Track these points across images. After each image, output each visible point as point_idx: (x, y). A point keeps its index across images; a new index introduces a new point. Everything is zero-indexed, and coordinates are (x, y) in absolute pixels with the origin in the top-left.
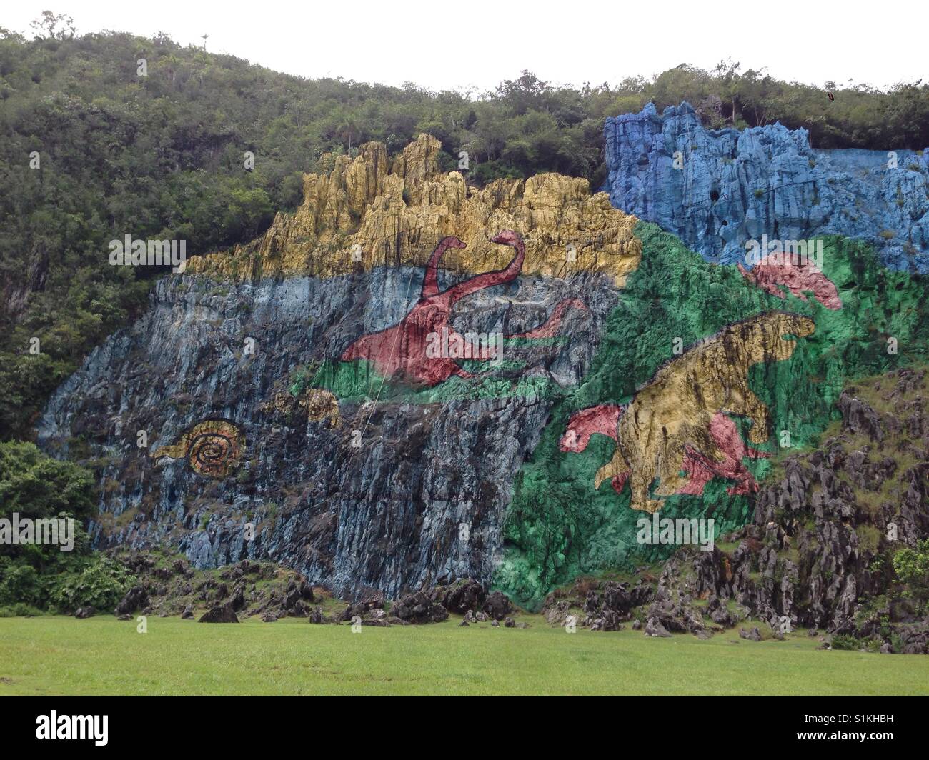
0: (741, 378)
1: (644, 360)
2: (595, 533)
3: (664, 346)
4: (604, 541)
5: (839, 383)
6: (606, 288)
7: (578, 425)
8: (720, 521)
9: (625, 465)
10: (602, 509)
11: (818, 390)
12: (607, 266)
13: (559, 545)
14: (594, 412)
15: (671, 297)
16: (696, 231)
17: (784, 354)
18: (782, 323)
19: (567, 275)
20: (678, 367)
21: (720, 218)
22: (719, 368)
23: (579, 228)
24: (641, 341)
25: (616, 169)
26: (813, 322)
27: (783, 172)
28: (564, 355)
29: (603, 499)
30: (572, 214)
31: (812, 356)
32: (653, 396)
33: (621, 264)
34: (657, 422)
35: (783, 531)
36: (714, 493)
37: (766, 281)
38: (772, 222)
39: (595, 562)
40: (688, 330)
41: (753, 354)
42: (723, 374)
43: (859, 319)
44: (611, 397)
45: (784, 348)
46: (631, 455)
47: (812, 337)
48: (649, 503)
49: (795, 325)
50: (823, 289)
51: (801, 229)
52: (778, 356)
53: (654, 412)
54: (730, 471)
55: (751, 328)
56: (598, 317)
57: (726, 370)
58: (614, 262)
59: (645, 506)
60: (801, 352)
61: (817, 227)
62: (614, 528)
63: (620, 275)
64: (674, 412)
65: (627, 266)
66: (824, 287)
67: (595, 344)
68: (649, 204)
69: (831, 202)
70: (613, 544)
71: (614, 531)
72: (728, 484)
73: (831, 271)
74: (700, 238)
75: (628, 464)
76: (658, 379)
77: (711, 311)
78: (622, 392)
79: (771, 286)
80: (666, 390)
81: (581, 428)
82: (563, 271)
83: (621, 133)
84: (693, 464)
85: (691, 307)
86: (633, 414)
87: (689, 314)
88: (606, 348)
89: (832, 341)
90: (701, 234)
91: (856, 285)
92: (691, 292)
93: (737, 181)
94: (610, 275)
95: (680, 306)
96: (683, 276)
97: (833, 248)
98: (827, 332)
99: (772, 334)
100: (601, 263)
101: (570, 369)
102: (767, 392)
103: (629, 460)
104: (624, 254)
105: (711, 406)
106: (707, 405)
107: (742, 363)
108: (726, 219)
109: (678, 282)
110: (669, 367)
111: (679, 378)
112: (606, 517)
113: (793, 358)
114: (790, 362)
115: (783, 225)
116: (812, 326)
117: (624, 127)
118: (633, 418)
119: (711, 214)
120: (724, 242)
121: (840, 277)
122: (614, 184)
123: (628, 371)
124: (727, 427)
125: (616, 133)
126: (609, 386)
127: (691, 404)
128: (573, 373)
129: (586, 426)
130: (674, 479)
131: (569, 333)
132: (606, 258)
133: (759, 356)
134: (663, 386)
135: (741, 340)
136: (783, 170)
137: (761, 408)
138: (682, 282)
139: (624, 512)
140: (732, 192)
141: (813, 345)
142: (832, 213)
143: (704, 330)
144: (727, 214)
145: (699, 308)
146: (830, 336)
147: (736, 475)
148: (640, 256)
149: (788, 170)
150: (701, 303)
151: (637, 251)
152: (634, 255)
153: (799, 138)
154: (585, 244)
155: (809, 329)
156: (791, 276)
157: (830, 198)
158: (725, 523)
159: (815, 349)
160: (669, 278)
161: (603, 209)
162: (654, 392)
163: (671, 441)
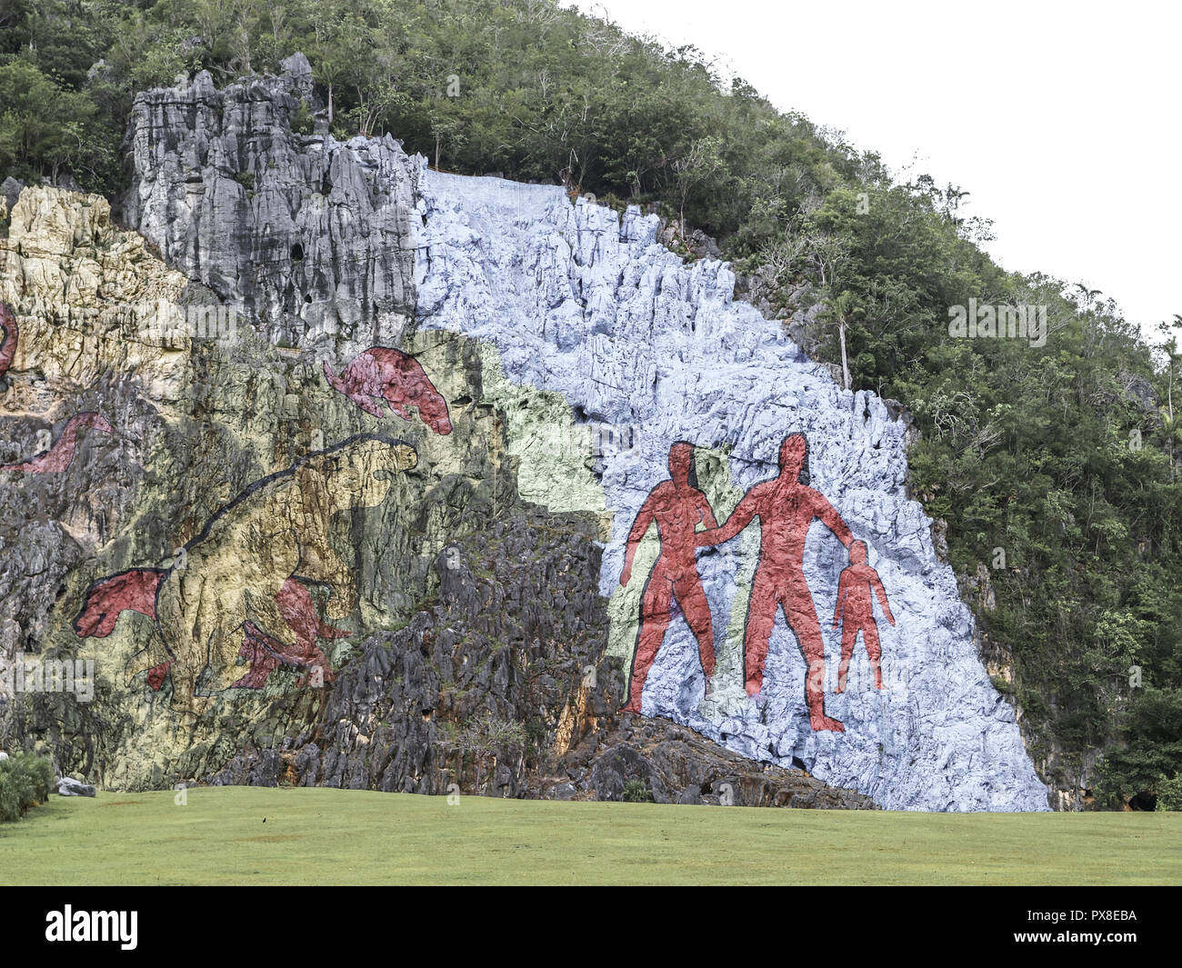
0: (320, 532)
1: (193, 508)
2: (124, 745)
3: (221, 485)
4: (135, 754)
5: (439, 536)
6: (140, 397)
7: (102, 599)
8: (284, 720)
9: (165, 653)
10: (132, 711)
11: (414, 547)
12: (142, 364)
13: (77, 762)
14: (125, 581)
15: (233, 411)
16: (270, 304)
17: (374, 498)
18: (376, 454)
19: (83, 374)
20: (240, 515)
21: (303, 289)
22: (293, 518)
23: (99, 294)
24: (189, 481)
25: (152, 180)
26: (415, 451)
27: (387, 232)
28: (82, 498)
29: (136, 700)
30: (87, 271)
31: (411, 497)
32: (205, 557)
33: (162, 361)
34: (209, 593)
35: (356, 730)
36: (279, 685)
37: (359, 391)
38: (371, 305)
39: (124, 781)
40: (253, 462)
41: (337, 497)
42: (298, 526)
43: (472, 447)
44: (146, 559)
45: (375, 490)
46: (173, 638)
47: (413, 471)
48: (195, 701)
49: (391, 456)
50: (431, 405)
51: (407, 317)
52: (368, 500)
53: (205, 579)
54: (301, 656)
55: (336, 460)
56: (131, 444)
57: (301, 522)
58: (153, 358)
59: (191, 706)
60: (398, 494)
61: (427, 316)
62: (150, 737)
63: (161, 377)
64: (232, 577)
65: (170, 366)
66: (432, 401)
67: (126, 485)
68: (202, 253)
69: (446, 280)
70: (147, 756)
71: (150, 740)
72: (298, 674)
73: (441, 380)
74: (274, 316)
75: (170, 652)
76: (212, 534)
77: (284, 436)
78: (162, 552)
79: (365, 398)
80: (223, 549)
81: (107, 604)
82: (76, 367)
83: (160, 122)
84: (255, 646)
85: (259, 428)
86: (178, 583)
87: (255, 437)
88: (141, 490)
89: (438, 476)
90: (276, 310)
91: (470, 400)
92: (259, 405)
93: (326, 237)
94: (146, 377)
95: (243, 424)
96: (249, 382)
97: (443, 348)
98: (433, 465)
99: (361, 471)
100: (134, 359)
101: (90, 519)
102: (352, 550)
103: (170, 645)
104: (168, 347)
105: (280, 569)
106: (276, 566)
107: (322, 510)
108: (311, 292)
109: (241, 390)
110: (226, 516)
111: (239, 531)
112: (140, 723)
113: (387, 501)
114: (382, 509)
115: (384, 311)
116: (413, 457)
117: (165, 114)
118: (177, 589)
119: (291, 283)
120: (307, 327)
121: (452, 389)
122: (148, 204)
123: (170, 523)
124: (299, 598)
125: (151, 122)
126: (144, 544)
127: (255, 567)
128: (94, 525)
129: (112, 601)
130: (229, 668)
131: (89, 466)
132: (140, 352)
133: (344, 503)
134: (219, 543)
135: (323, 477)
136: (389, 229)
137: (342, 573)
138: (248, 391)
139: (162, 716)
140: (320, 254)
141: (415, 482)
142: (447, 297)
143: (275, 461)
144: (312, 287)
145: (269, 431)
146: (435, 470)
147: (307, 660)
148: (189, 352)
149: (395, 229)
150: (272, 424)
151: (185, 343)
152: (181, 350)
153: (415, 169)
154: (110, 326)
155: (410, 460)
156: (391, 385)
157: (446, 276)
158: (290, 722)
159: (417, 487)
160: (229, 384)
161: (133, 261)
162: (206, 551)
163: (227, 618)
